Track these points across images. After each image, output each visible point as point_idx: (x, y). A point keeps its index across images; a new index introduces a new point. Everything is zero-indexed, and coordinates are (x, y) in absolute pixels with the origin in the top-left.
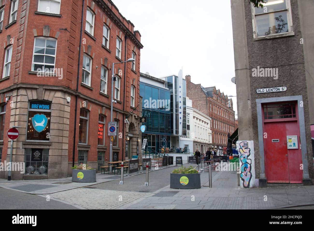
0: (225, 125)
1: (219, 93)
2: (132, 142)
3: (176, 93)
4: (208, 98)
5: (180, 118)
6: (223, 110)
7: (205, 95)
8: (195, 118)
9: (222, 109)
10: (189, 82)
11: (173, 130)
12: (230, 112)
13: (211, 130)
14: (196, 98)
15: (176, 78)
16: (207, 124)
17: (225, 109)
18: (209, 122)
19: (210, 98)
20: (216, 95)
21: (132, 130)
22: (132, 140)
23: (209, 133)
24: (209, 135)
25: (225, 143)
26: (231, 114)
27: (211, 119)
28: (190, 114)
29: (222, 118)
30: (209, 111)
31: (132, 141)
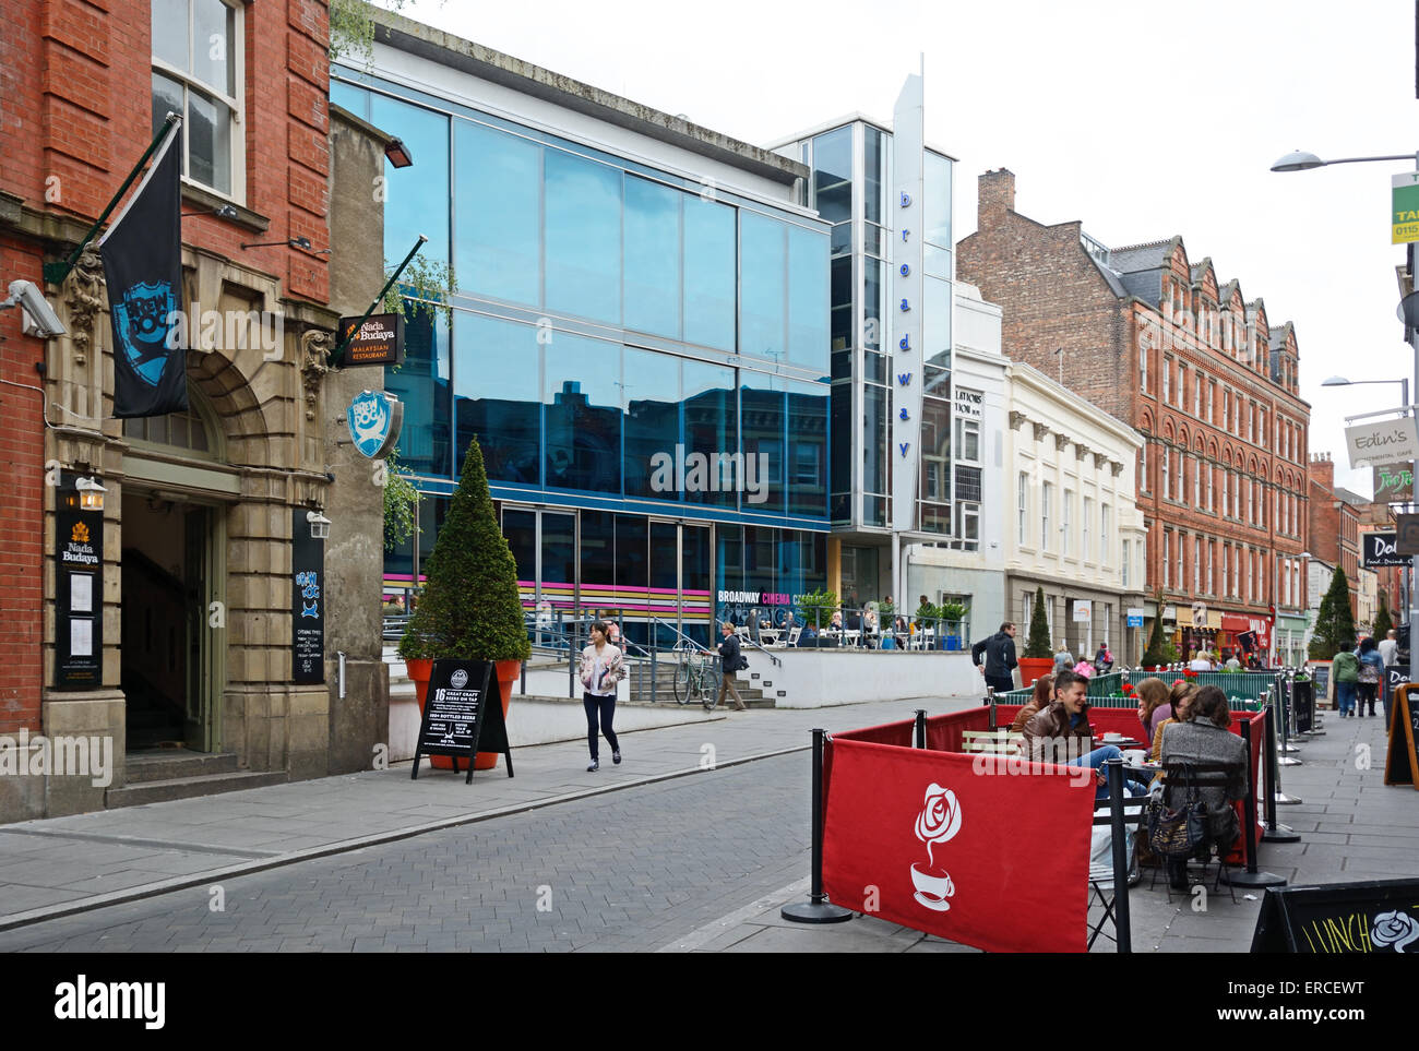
0: (1241, 485)
1: (1208, 283)
2: (234, 545)
3: (874, 243)
4: (1126, 312)
5: (904, 416)
6: (1230, 393)
7: (1108, 293)
8: (1026, 429)
9: (1221, 383)
10: (1004, 210)
11: (848, 499)
12: (1279, 408)
13: (1138, 506)
14: (1046, 316)
15: (878, 140)
16: (1116, 468)
17: (1245, 389)
18: (1128, 459)
19: (1138, 308)
20: (1186, 292)
21: (236, 432)
22: (236, 530)
23: (1124, 530)
24: (1125, 541)
25: (1235, 591)
26: (1280, 419)
27: (1140, 441)
28: (987, 398)
29: (1221, 439)
30: (1128, 392)
31: (232, 538)
